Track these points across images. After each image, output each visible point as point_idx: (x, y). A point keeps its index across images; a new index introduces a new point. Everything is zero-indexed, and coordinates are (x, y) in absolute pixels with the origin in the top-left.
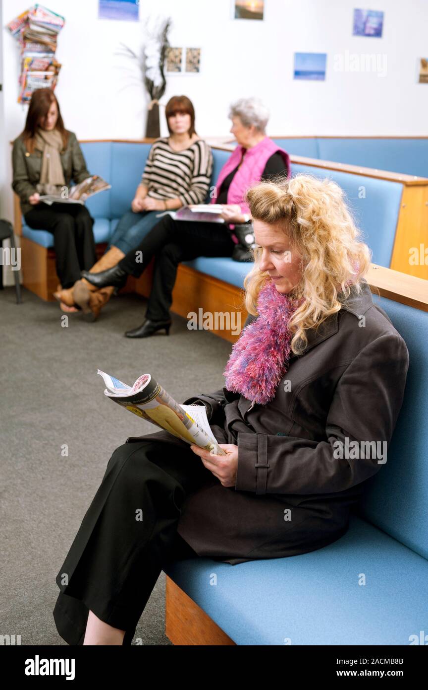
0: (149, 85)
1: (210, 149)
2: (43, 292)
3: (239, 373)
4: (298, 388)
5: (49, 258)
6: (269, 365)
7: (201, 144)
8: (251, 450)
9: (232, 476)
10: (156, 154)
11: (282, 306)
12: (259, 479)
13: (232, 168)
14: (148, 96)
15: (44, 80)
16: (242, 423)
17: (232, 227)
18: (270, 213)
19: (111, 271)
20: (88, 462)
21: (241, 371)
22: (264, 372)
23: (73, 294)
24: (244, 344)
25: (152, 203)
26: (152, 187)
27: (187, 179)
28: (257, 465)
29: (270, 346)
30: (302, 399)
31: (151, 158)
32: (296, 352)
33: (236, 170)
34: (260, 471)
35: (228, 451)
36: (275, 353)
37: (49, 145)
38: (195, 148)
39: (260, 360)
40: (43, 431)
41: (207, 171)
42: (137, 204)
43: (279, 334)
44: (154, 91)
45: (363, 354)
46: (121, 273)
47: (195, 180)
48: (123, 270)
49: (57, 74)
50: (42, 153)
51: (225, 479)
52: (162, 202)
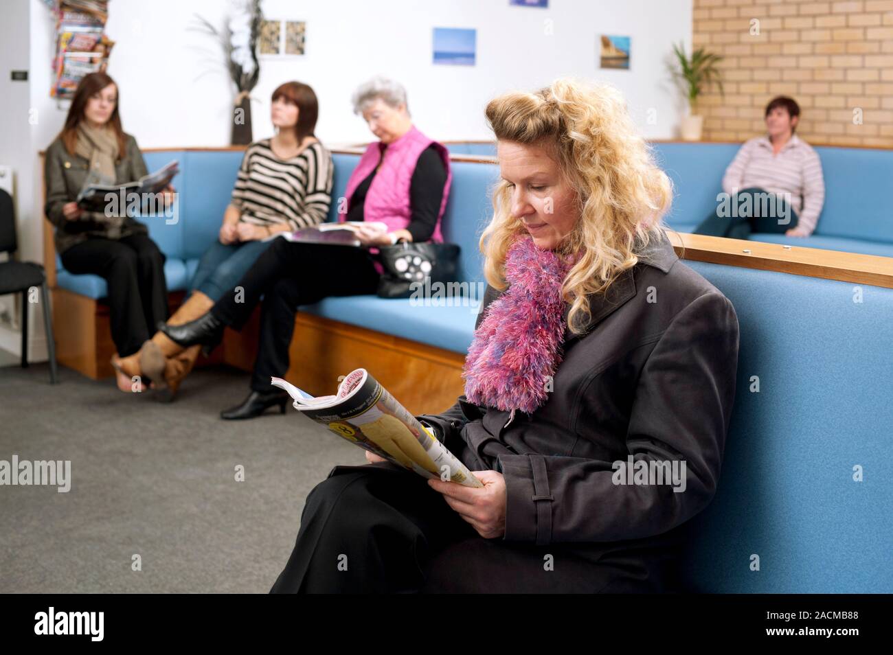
0: (236, 71)
1: (330, 155)
2: (90, 366)
3: (491, 367)
4: (585, 381)
5: (99, 314)
6: (536, 350)
7: (317, 147)
8: (523, 476)
9: (497, 518)
10: (253, 163)
11: (548, 264)
12: (540, 519)
13: (367, 171)
14: (235, 87)
15: (88, 64)
16: (498, 444)
17: (374, 251)
18: (528, 128)
19: (201, 322)
20: (198, 584)
21: (494, 363)
22: (529, 362)
23: (140, 362)
24: (491, 327)
25: (249, 229)
26: (247, 209)
27: (298, 198)
28: (534, 498)
29: (533, 325)
30: (591, 398)
31: (245, 168)
32: (575, 331)
33: (374, 173)
34: (541, 506)
35: (486, 481)
36: (544, 332)
37: (99, 149)
38: (309, 153)
39: (522, 345)
40: (120, 547)
41: (326, 185)
42: (227, 232)
43: (545, 307)
44: (243, 81)
45: (678, 322)
46: (214, 324)
47: (310, 199)
48: (218, 320)
49: (106, 55)
50: (88, 162)
51: (487, 525)
52: (264, 230)
